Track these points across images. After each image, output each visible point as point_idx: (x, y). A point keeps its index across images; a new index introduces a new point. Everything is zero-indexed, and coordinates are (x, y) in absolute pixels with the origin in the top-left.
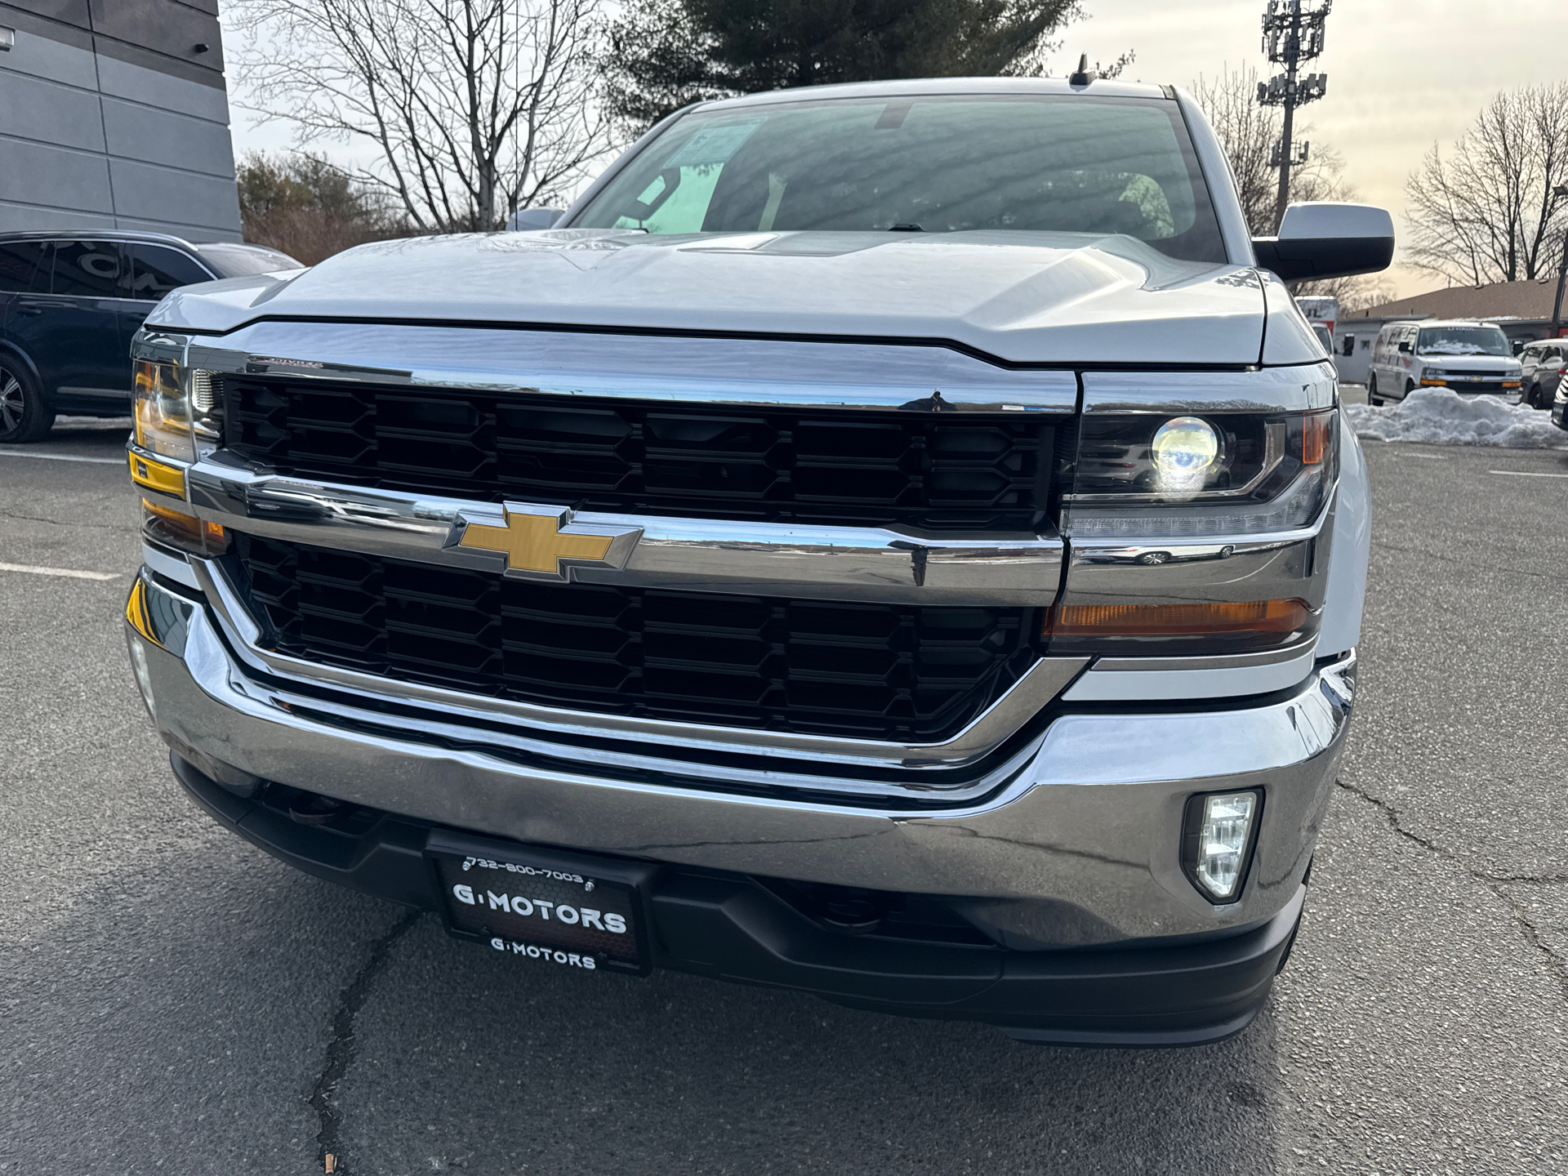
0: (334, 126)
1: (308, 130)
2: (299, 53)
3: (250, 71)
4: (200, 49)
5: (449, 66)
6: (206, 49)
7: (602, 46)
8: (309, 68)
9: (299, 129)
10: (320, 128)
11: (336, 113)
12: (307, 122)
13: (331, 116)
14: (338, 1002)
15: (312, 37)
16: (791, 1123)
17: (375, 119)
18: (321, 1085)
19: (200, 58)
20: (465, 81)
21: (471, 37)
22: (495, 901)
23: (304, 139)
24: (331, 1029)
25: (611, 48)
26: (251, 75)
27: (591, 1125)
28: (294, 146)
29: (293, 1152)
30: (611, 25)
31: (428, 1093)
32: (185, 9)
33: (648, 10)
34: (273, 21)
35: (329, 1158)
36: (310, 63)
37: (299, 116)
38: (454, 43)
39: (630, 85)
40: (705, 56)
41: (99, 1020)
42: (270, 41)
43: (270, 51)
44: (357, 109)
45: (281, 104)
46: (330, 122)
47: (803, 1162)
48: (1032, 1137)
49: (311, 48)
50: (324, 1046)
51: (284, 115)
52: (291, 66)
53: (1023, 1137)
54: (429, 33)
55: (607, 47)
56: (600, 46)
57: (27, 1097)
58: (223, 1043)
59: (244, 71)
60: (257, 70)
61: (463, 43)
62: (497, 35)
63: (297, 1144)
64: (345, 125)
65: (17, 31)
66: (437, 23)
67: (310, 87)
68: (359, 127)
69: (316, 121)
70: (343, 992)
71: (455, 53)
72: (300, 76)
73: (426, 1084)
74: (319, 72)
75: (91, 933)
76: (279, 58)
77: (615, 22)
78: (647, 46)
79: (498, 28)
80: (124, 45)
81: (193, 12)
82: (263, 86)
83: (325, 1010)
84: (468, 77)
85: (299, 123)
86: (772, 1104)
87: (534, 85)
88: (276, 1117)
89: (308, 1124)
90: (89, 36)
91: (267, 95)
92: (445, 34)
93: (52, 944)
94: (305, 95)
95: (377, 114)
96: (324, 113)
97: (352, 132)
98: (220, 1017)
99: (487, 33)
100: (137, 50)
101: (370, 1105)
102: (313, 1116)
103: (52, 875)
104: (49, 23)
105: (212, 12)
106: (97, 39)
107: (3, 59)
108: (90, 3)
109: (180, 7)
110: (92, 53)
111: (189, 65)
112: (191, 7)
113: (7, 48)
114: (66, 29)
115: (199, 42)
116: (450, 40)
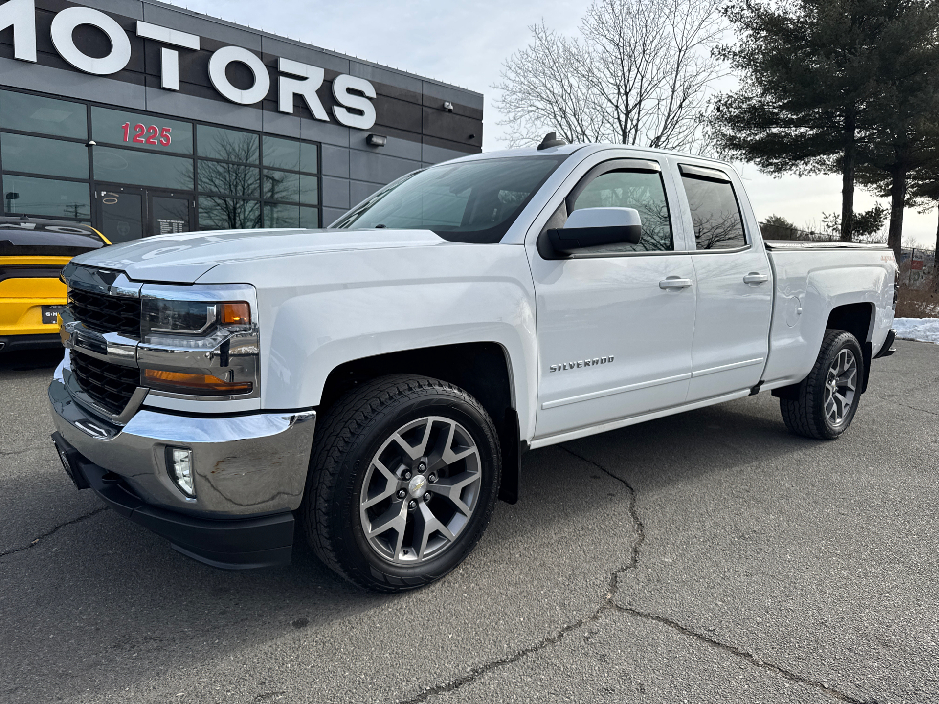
3: (514, 143)
4: (471, 137)
6: (474, 137)
16: (150, 575)
18: (66, 524)
19: (472, 142)
20: (622, 138)
21: (626, 116)
24: (92, 512)
26: (514, 145)
27: (103, 555)
29: (33, 535)
31: (83, 534)
32: (467, 118)
35: (38, 540)
38: (618, 118)
39: (728, 131)
42: (525, 127)
43: (524, 133)
50: (83, 515)
55: (714, 111)
56: (709, 111)
58: (63, 507)
59: (512, 143)
61: (623, 118)
62: (637, 114)
63: (37, 534)
65: (388, 137)
66: (610, 109)
71: (618, 124)
73: (87, 532)
77: (727, 94)
79: (638, 111)
80: (436, 139)
81: (470, 120)
84: (623, 136)
86: (155, 568)
87: (658, 137)
88: (43, 527)
89: (47, 531)
90: (420, 136)
92: (615, 114)
100: (441, 141)
101: (67, 532)
102: (52, 530)
104: (403, 132)
105: (480, 118)
106: (424, 137)
107: (379, 150)
108: (422, 121)
109: (465, 118)
110: (420, 144)
111: (465, 145)
112: (469, 117)
113: (382, 145)
114: (411, 134)
115: (471, 134)
116: (617, 117)
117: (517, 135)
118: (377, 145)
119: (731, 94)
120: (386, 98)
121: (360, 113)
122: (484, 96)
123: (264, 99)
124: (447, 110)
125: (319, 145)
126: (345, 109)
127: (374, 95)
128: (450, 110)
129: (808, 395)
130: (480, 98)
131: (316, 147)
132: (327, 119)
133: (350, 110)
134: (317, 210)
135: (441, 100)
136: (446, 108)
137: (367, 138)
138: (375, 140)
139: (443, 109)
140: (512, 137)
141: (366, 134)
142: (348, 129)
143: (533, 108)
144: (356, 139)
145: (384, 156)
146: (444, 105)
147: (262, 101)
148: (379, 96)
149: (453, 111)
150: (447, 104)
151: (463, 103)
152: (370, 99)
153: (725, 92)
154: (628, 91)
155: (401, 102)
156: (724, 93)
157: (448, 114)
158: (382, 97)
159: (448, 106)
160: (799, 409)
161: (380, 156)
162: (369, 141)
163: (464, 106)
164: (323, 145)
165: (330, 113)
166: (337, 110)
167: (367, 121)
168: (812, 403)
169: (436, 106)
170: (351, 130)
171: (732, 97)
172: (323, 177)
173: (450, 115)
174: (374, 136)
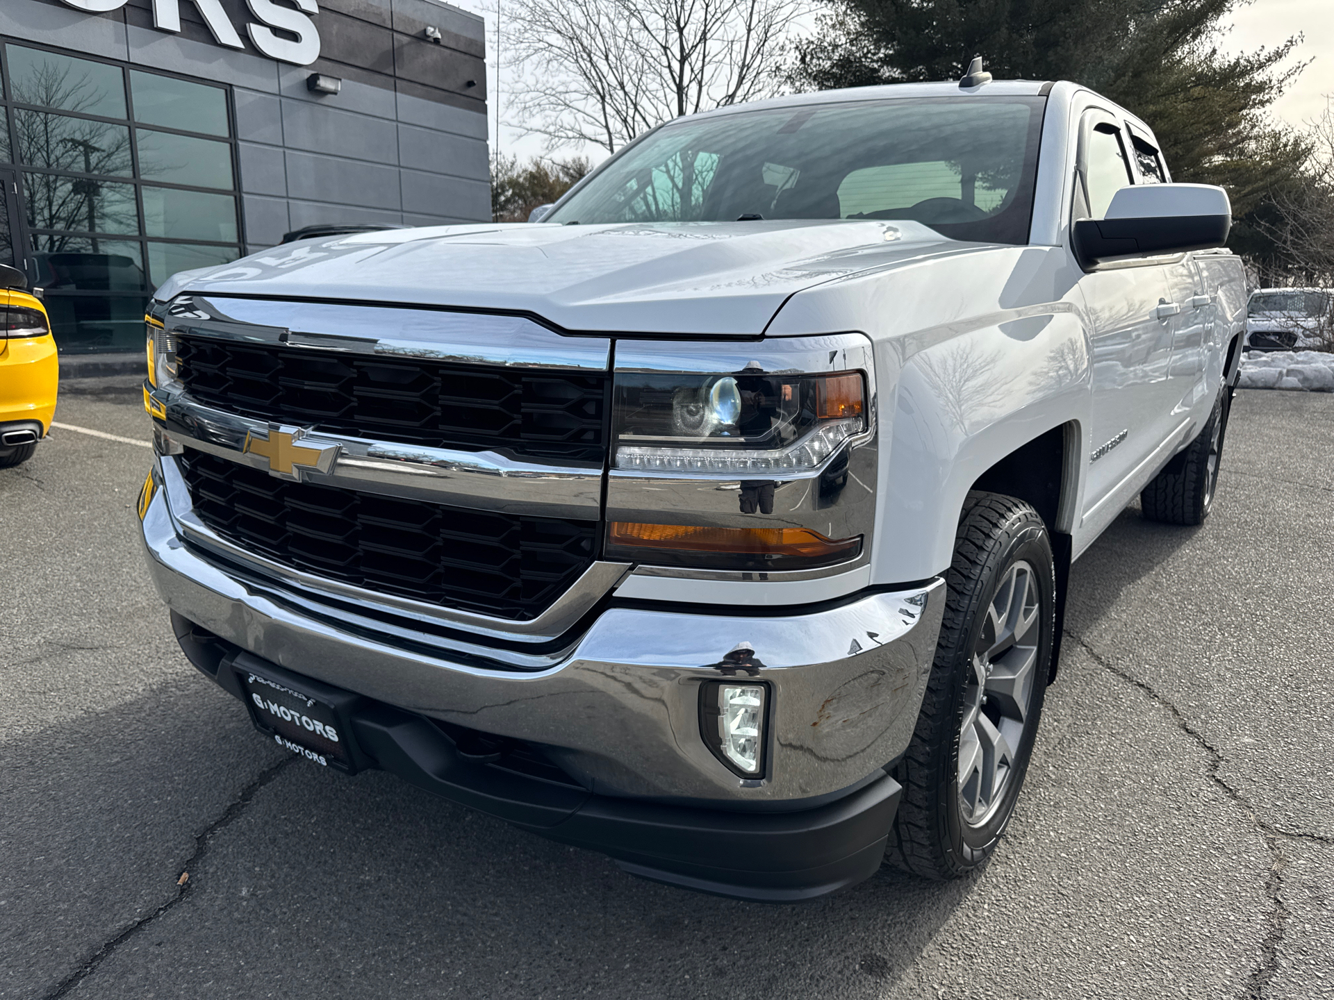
0: (574, 137)
1: (553, 142)
2: (554, 82)
3: (516, 97)
4: (470, 84)
5: (665, 85)
6: (474, 84)
7: (791, 60)
8: (560, 93)
9: (545, 140)
10: (563, 140)
11: (577, 127)
12: (553, 135)
13: (572, 129)
14: (256, 778)
15: (562, 68)
16: (496, 915)
17: (605, 131)
18: (211, 829)
19: (471, 91)
20: (676, 96)
21: (682, 62)
22: (274, 708)
23: (551, 148)
24: (240, 794)
25: (798, 63)
26: (517, 100)
27: (359, 888)
28: (542, 154)
29: (166, 867)
30: (804, 42)
31: (271, 847)
32: (462, 55)
33: (838, 26)
34: (535, 58)
35: (185, 876)
36: (561, 89)
37: (548, 130)
38: (669, 67)
40: (879, 64)
41: (110, 765)
42: (532, 74)
44: (592, 124)
45: (537, 122)
46: (570, 134)
47: (484, 943)
48: (670, 961)
49: (563, 77)
50: (229, 804)
51: (537, 131)
52: (547, 92)
53: (662, 960)
54: (651, 60)
55: (795, 62)
56: (789, 62)
57: (41, 804)
58: (170, 791)
59: (512, 98)
60: (522, 96)
61: (676, 66)
62: (701, 57)
63: (171, 863)
64: (583, 136)
65: (343, 80)
66: (656, 51)
67: (560, 107)
68: (593, 138)
69: (560, 134)
70: (264, 772)
71: (669, 75)
72: (552, 99)
73: (274, 841)
74: (567, 95)
75: (141, 709)
76: (539, 86)
77: (807, 39)
78: (830, 59)
79: (702, 52)
80: (416, 85)
81: (467, 57)
82: (525, 108)
83: (245, 782)
84: (678, 93)
85: (547, 136)
86: (492, 899)
87: (730, 96)
88: (170, 844)
89: (186, 851)
90: (392, 80)
91: (527, 114)
92: (664, 59)
93: (114, 713)
94: (554, 114)
95: (607, 127)
96: (568, 127)
97: (587, 141)
98: (179, 775)
99: (694, 57)
100: (425, 88)
101: (231, 847)
102: (193, 847)
103: (142, 670)
104: (365, 73)
105: (481, 56)
106: (398, 81)
107: (328, 100)
108: (394, 56)
109: (458, 54)
110: (394, 93)
111: (462, 98)
112: (465, 53)
113: (335, 93)
114: (377, 77)
115: (470, 79)
116: (666, 64)
117: (520, 86)
118: (325, 93)
119: (812, 39)
120: (334, 15)
121: (294, 37)
122: (485, 21)
123: (126, 4)
124: (431, 40)
125: (229, 89)
126: (268, 30)
127: (315, 10)
128: (436, 41)
129: (1189, 465)
130: (479, 23)
131: (223, 91)
132: (240, 45)
133: (277, 31)
134: (232, 198)
135: (420, 22)
136: (429, 37)
137: (308, 79)
138: (324, 83)
139: (423, 37)
140: (513, 88)
141: (306, 74)
142: (275, 63)
143: (541, 45)
144: (291, 80)
145: (337, 111)
146: (425, 30)
147: (124, 8)
148: (323, 11)
149: (442, 43)
150: (430, 30)
151: (454, 30)
152: (309, 14)
153: (805, 35)
154: (682, 25)
155: (358, 22)
156: (803, 38)
157: (432, 46)
158: (328, 13)
159: (433, 32)
160: (1174, 486)
161: (330, 110)
162: (311, 84)
163: (456, 35)
164: (235, 89)
165: (245, 36)
166: (256, 31)
167: (306, 52)
168: (1195, 476)
169: (413, 33)
170: (280, 64)
171: (812, 42)
172: (240, 143)
173: (437, 48)
174: (321, 77)
